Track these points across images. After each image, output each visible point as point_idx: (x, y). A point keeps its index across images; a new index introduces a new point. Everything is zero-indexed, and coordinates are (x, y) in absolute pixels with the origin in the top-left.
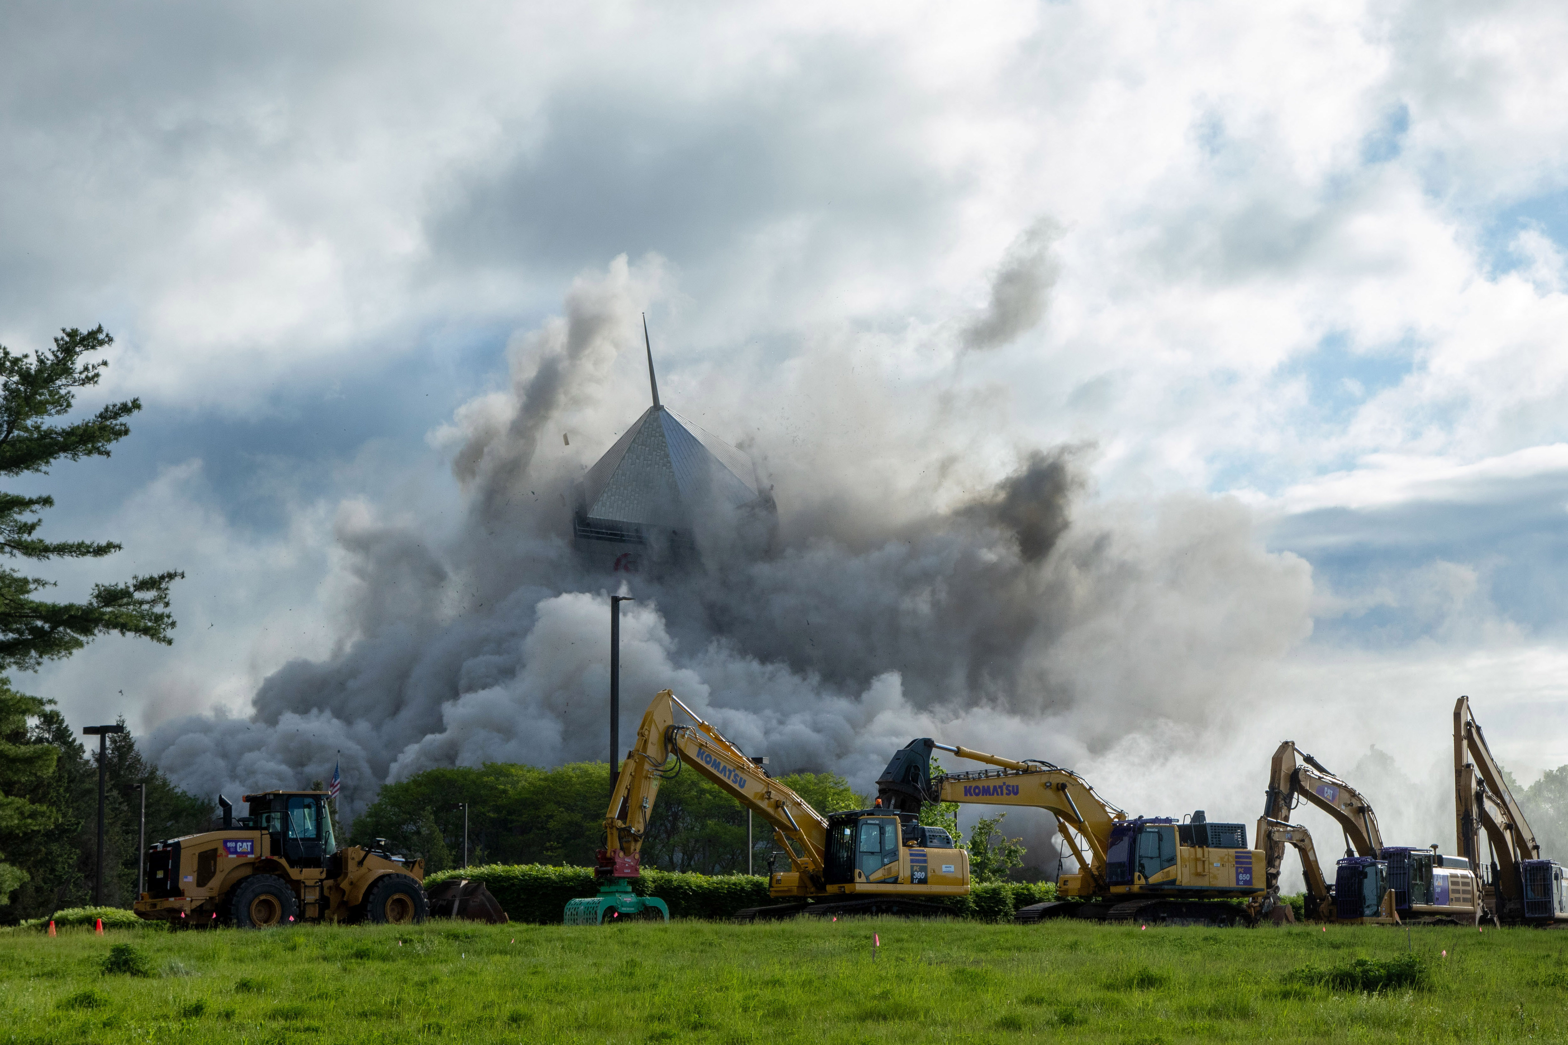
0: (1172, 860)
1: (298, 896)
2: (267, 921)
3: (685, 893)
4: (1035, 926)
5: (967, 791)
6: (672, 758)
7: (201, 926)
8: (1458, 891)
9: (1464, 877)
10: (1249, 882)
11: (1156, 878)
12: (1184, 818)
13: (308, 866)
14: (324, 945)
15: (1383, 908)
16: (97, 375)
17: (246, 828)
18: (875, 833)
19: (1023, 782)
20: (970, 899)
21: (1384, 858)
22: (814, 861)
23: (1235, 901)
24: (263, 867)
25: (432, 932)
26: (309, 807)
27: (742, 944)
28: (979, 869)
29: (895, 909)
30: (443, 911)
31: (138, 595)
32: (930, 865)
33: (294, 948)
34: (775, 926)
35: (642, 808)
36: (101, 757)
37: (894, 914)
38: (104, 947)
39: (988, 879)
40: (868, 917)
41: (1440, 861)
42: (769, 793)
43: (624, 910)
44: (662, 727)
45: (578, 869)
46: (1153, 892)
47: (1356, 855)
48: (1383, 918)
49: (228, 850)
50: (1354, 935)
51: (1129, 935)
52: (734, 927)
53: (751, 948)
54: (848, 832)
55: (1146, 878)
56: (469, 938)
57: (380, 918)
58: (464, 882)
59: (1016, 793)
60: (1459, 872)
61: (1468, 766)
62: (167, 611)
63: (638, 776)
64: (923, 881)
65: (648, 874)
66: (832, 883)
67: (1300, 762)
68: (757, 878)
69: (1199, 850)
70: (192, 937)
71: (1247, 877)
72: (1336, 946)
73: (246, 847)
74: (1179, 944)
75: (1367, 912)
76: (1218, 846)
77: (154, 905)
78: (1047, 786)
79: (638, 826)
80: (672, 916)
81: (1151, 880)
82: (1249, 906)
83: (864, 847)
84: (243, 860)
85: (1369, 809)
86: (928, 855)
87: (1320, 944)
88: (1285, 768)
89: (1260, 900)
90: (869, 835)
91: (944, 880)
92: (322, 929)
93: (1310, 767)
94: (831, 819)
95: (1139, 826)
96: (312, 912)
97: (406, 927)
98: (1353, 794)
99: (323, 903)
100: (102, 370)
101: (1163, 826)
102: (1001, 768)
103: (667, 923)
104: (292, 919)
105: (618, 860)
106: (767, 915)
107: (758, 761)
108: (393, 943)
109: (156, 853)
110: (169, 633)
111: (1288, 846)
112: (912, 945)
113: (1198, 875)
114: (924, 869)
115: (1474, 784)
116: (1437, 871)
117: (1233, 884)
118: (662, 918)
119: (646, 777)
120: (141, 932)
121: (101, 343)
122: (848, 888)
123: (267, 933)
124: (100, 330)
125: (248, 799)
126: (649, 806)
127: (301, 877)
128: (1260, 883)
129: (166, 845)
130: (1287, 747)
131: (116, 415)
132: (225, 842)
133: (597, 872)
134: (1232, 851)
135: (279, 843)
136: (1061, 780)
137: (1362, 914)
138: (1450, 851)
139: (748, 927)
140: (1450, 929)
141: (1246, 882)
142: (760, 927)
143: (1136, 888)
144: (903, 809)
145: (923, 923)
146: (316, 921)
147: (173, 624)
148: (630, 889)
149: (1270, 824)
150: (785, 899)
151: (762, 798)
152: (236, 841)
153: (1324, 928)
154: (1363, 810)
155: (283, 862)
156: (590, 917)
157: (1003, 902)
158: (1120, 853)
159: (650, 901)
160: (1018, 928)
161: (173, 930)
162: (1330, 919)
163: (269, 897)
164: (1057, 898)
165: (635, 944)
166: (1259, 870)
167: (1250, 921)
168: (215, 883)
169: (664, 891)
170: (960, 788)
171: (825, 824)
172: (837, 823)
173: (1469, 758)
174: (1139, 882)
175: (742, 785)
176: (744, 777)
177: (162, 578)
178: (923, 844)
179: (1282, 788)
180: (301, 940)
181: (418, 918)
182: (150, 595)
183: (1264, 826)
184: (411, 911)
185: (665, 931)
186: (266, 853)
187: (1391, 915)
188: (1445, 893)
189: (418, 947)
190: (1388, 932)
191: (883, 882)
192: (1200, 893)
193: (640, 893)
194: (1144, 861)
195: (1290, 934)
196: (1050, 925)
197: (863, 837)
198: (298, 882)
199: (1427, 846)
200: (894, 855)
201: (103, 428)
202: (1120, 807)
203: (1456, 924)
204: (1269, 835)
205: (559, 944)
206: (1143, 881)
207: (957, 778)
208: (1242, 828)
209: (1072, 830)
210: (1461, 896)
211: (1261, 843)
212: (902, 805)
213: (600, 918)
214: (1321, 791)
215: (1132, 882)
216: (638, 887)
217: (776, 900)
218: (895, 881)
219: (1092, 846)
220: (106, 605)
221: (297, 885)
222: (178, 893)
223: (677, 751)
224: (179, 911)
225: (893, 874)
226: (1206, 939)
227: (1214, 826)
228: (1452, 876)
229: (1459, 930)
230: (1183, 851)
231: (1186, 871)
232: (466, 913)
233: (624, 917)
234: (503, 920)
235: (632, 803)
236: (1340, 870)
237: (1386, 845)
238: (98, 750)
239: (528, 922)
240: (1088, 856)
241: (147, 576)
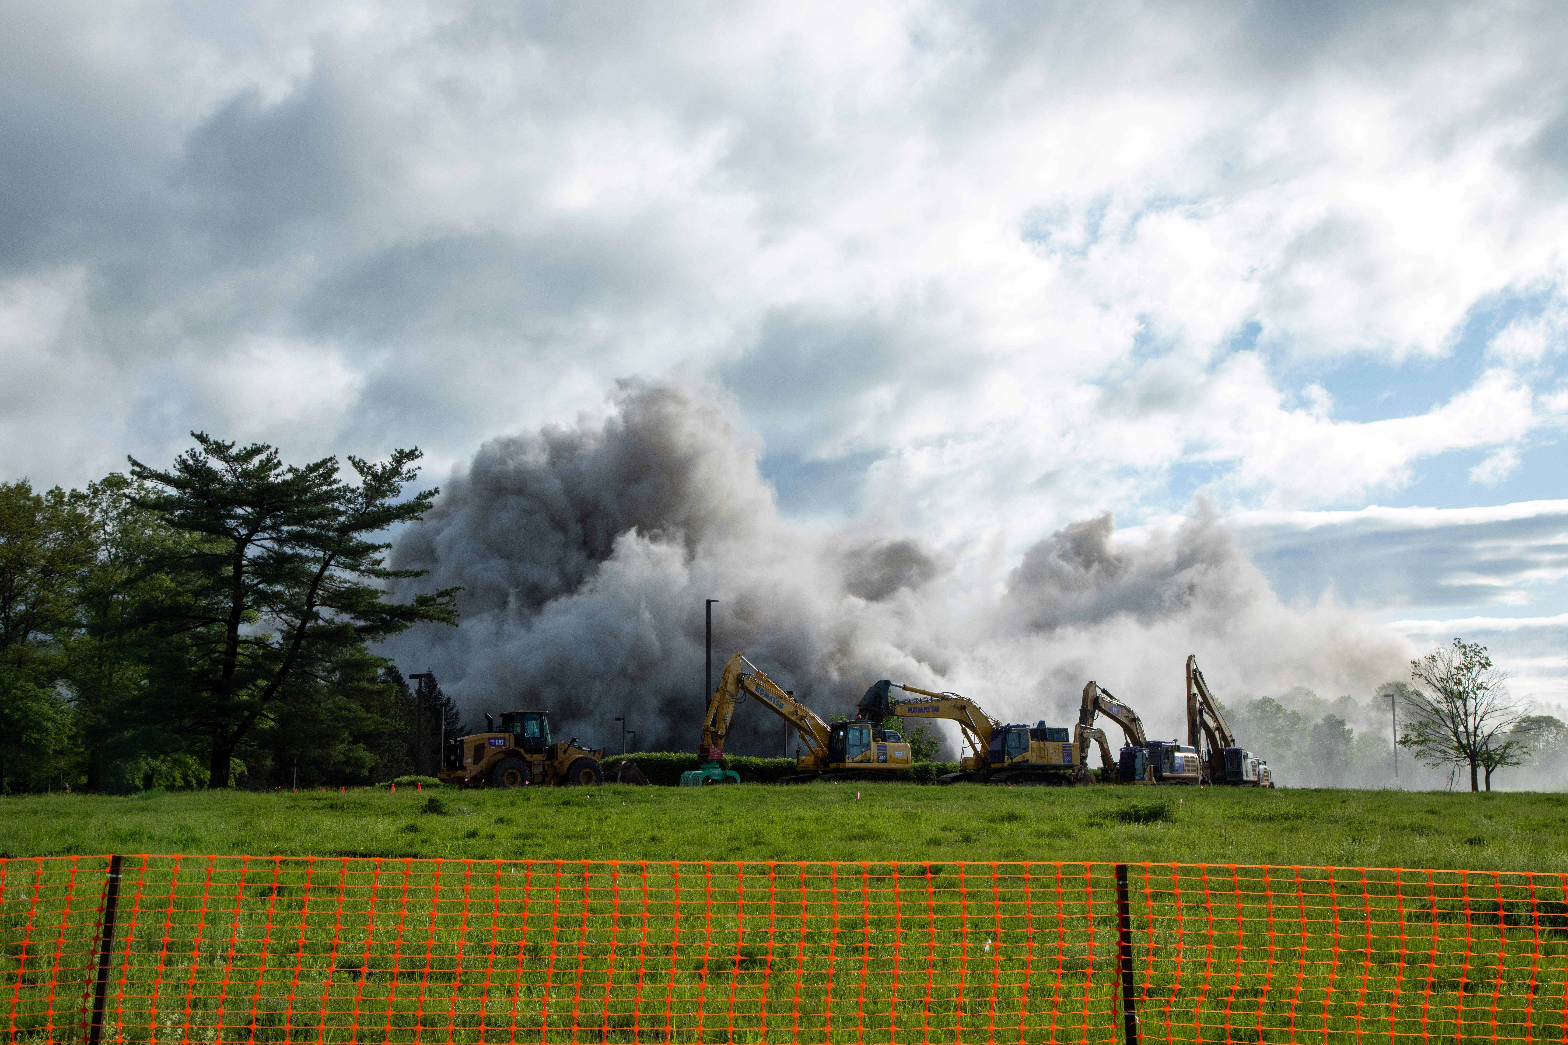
0: (1026, 749)
1: (530, 770)
2: (513, 784)
3: (749, 768)
4: (948, 787)
5: (910, 710)
6: (741, 691)
7: (476, 787)
8: (1188, 766)
9: (1192, 757)
10: (1070, 761)
11: (1017, 759)
12: (1032, 724)
13: (536, 753)
14: (545, 798)
15: (1146, 775)
16: (415, 475)
17: (501, 731)
18: (857, 734)
19: (942, 705)
20: (912, 771)
21: (1147, 747)
22: (823, 750)
23: (1062, 771)
24: (510, 753)
25: (606, 790)
26: (536, 719)
27: (782, 797)
28: (916, 753)
29: (869, 777)
30: (612, 779)
31: (439, 600)
32: (889, 753)
33: (528, 799)
34: (801, 787)
35: (725, 720)
36: (419, 692)
37: (869, 780)
38: (422, 798)
39: (921, 760)
40: (854, 782)
41: (1178, 749)
42: (796, 711)
43: (715, 778)
44: (735, 674)
45: (688, 754)
46: (1015, 767)
47: (1131, 745)
48: (1147, 781)
49: (491, 744)
50: (1130, 791)
51: (1002, 791)
52: (778, 788)
53: (787, 799)
54: (842, 733)
55: (1012, 759)
56: (627, 794)
57: (577, 783)
58: (624, 762)
59: (937, 711)
60: (1189, 755)
61: (1195, 694)
62: (455, 608)
63: (722, 702)
64: (885, 761)
65: (728, 757)
66: (833, 762)
67: (1099, 692)
68: (790, 759)
69: (1042, 743)
70: (471, 793)
71: (1069, 758)
72: (1120, 797)
73: (501, 742)
74: (1031, 796)
75: (1137, 778)
76: (1053, 740)
77: (450, 775)
78: (955, 707)
79: (722, 731)
80: (742, 781)
81: (1015, 760)
82: (1070, 775)
83: (851, 742)
84: (499, 750)
85: (1138, 719)
86: (888, 748)
87: (1110, 796)
88: (1091, 695)
89: (1077, 771)
90: (854, 735)
91: (896, 760)
92: (544, 789)
93: (1105, 696)
94: (832, 726)
95: (1008, 729)
96: (537, 779)
97: (591, 788)
98: (1129, 710)
99: (545, 774)
100: (418, 472)
101: (1021, 729)
102: (929, 697)
103: (739, 785)
104: (527, 783)
105: (711, 750)
106: (796, 781)
107: (790, 693)
108: (584, 797)
109: (450, 745)
110: (456, 621)
111: (1092, 740)
112: (879, 798)
113: (1042, 757)
114: (885, 754)
115: (1198, 705)
116: (1177, 754)
117: (1061, 762)
118: (736, 782)
119: (727, 703)
120: (443, 790)
121: (417, 457)
122: (842, 765)
123: (513, 790)
124: (416, 449)
125: (502, 715)
126: (728, 719)
127: (532, 759)
128: (1076, 762)
129: (456, 741)
130: (1092, 684)
131: (426, 497)
132: (489, 739)
133: (699, 756)
134: (1060, 744)
135: (520, 740)
136: (963, 704)
137: (1134, 779)
138: (1184, 742)
139: (785, 788)
140: (1185, 787)
141: (1068, 761)
142: (792, 787)
143: (1006, 765)
144: (873, 720)
145: (885, 785)
146: (541, 783)
147: (459, 615)
148: (718, 766)
149: (1082, 728)
150: (806, 772)
151: (793, 714)
152: (495, 739)
153: (1113, 787)
154: (1135, 720)
155: (522, 750)
156: (695, 782)
157: (930, 773)
158: (997, 745)
159: (730, 773)
160: (939, 788)
161: (460, 789)
162: (1116, 782)
163: (514, 771)
164: (961, 771)
165: (721, 797)
166: (1076, 754)
167: (1071, 783)
168: (484, 762)
169: (738, 767)
170: (906, 708)
171: (829, 729)
172: (836, 728)
173: (1195, 690)
174: (1008, 761)
175: (781, 706)
176: (783, 702)
177: (452, 590)
178: (884, 740)
179: (1089, 708)
180: (532, 795)
181: (598, 782)
182: (445, 600)
183: (1079, 729)
184: (594, 778)
185: (738, 789)
186: (512, 746)
187: (1151, 779)
188: (1181, 766)
189: (598, 798)
190: (1149, 789)
191: (862, 762)
192: (1043, 767)
193: (724, 768)
194: (1010, 750)
195: (1093, 790)
196: (957, 786)
197: (850, 736)
198: (530, 762)
199: (1171, 740)
200: (868, 746)
201: (419, 504)
202: (997, 719)
203: (1188, 784)
204: (1081, 734)
205: (678, 797)
206: (1010, 761)
207: (904, 702)
208: (1066, 730)
209: (970, 732)
210: (1191, 768)
211: (1077, 739)
212: (872, 718)
213: (701, 783)
214: (1111, 709)
215: (1004, 762)
216: (722, 764)
217: (801, 772)
218: (869, 761)
219: (981, 741)
220: (422, 606)
221: (530, 764)
222: (463, 768)
223: (744, 687)
224: (464, 778)
225: (868, 757)
226: (1046, 793)
227: (1050, 729)
228: (1186, 757)
229: (1189, 788)
230: (1033, 744)
231: (1035, 755)
232: (626, 780)
233: (715, 782)
234: (646, 784)
235: (719, 717)
236: (1122, 754)
237: (1148, 740)
238: (417, 687)
239: (660, 785)
240: (979, 747)
241: (444, 589)
